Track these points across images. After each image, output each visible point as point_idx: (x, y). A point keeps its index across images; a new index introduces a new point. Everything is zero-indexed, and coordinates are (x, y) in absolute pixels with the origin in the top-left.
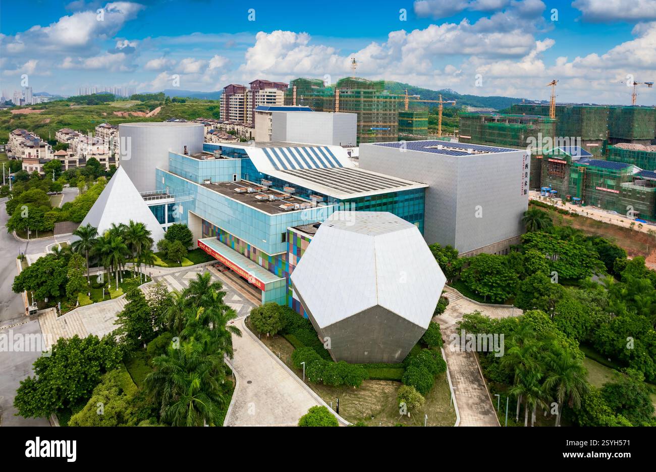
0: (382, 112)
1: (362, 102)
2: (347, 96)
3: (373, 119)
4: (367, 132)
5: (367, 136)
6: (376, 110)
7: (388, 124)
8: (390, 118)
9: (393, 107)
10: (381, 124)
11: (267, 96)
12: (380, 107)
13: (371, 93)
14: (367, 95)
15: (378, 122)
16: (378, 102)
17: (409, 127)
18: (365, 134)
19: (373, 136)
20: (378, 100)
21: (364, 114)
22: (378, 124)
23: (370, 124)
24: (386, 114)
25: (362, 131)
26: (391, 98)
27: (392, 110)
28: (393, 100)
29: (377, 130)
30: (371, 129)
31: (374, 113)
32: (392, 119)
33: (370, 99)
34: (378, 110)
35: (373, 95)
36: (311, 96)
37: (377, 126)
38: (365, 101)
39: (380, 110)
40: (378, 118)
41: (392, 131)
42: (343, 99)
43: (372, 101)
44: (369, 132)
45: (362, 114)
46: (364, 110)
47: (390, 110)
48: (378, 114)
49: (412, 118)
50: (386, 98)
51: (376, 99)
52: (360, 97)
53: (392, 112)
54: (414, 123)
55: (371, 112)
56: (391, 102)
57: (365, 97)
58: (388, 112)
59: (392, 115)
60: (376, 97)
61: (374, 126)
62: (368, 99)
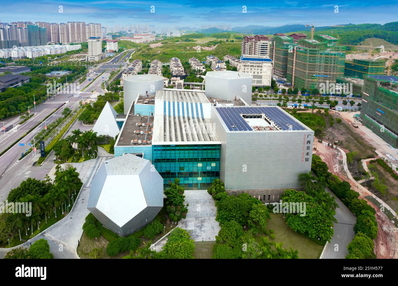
0: (324, 64)
1: (308, 57)
2: (300, 52)
3: (316, 69)
4: (311, 77)
5: (310, 80)
6: (319, 63)
7: (328, 73)
8: (330, 69)
9: (333, 62)
10: (323, 72)
11: (261, 45)
12: (322, 61)
13: (315, 51)
14: (312, 52)
15: (320, 71)
16: (321, 57)
17: (365, 72)
18: (309, 78)
19: (315, 80)
20: (321, 56)
21: (309, 65)
22: (320, 73)
23: (313, 72)
24: (327, 66)
25: (307, 76)
26: (331, 55)
27: (333, 63)
28: (333, 56)
29: (319, 77)
30: (314, 75)
31: (317, 65)
32: (332, 69)
33: (314, 55)
34: (320, 63)
35: (317, 52)
36: (282, 48)
37: (319, 74)
38: (310, 56)
39: (322, 63)
40: (320, 68)
41: (331, 78)
42: (298, 53)
43: (316, 57)
44: (313, 78)
45: (307, 65)
46: (309, 62)
47: (331, 63)
48: (320, 66)
49: (368, 65)
50: (328, 54)
51: (319, 55)
52: (307, 53)
53: (332, 65)
54: (369, 70)
55: (315, 64)
56: (331, 58)
57: (310, 54)
58: (329, 65)
59: (332, 67)
60: (319, 54)
61: (317, 73)
62: (313, 55)
